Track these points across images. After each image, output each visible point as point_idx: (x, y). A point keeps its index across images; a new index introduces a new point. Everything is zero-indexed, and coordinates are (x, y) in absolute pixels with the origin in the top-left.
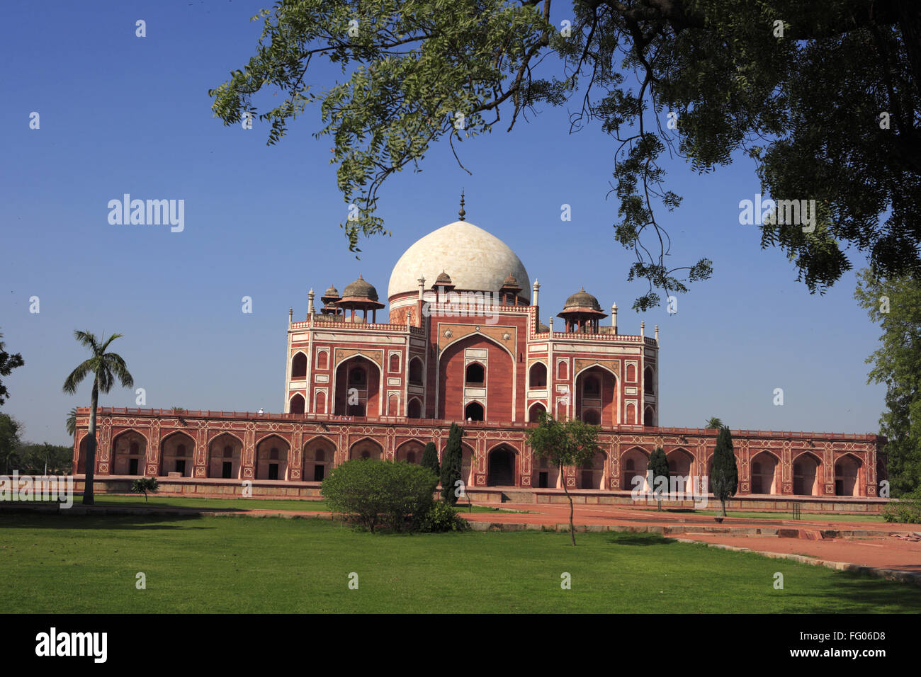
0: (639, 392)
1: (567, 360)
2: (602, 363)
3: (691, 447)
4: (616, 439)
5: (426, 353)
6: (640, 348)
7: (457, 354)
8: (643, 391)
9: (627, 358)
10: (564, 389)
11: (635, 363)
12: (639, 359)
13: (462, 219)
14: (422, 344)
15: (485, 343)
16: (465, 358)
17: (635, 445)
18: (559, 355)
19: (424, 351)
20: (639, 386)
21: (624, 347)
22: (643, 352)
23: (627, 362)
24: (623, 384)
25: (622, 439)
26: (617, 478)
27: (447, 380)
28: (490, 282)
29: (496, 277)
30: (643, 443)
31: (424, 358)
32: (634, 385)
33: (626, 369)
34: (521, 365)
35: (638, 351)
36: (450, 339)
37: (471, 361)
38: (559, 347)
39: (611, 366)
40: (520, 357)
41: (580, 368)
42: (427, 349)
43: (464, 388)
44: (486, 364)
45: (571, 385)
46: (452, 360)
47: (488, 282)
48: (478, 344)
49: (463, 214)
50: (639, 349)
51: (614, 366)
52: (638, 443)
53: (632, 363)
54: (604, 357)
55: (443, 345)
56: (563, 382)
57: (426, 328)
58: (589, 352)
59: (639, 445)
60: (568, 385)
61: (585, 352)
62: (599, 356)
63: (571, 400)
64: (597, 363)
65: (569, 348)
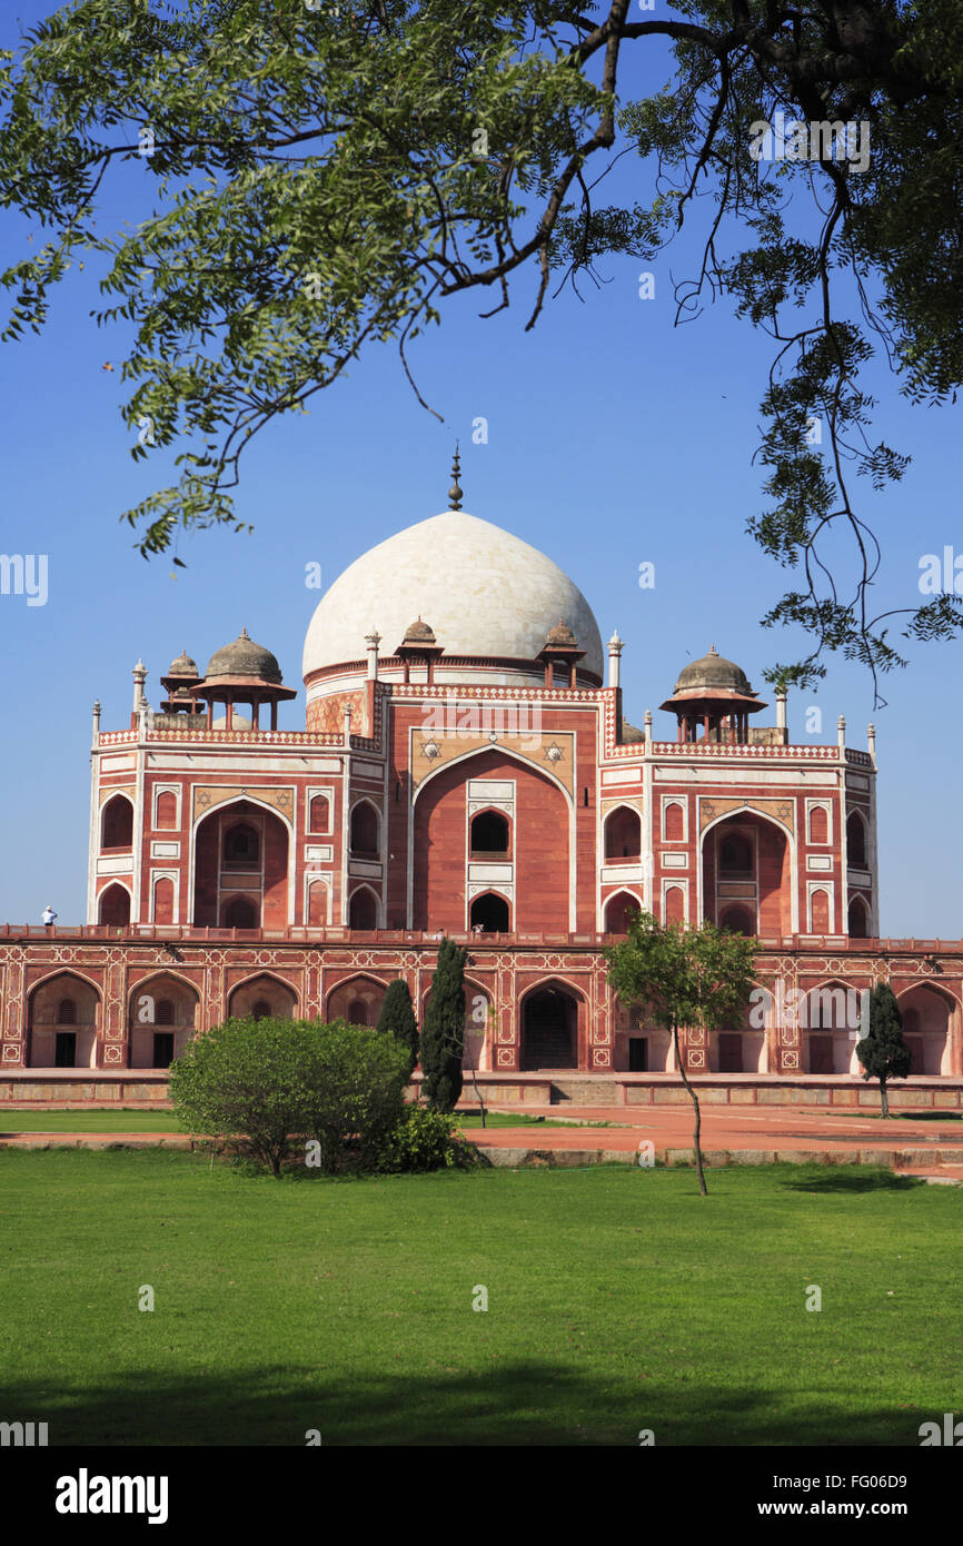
0: (838, 865)
1: (683, 801)
2: (757, 804)
3: (949, 979)
4: (789, 966)
5: (386, 790)
6: (838, 773)
7: (450, 794)
8: (844, 862)
9: (811, 793)
10: (677, 861)
11: (827, 805)
12: (835, 795)
13: (456, 508)
14: (377, 772)
15: (508, 769)
16: (468, 799)
17: (829, 977)
18: (666, 790)
19: (380, 788)
20: (837, 853)
21: (802, 771)
22: (842, 780)
23: (809, 803)
24: (803, 850)
25: (802, 966)
26: (793, 1049)
27: (432, 848)
28: (518, 640)
29: (531, 629)
30: (848, 973)
31: (380, 802)
32: (825, 850)
33: (807, 818)
34: (587, 813)
35: (831, 778)
36: (436, 762)
37: (480, 806)
38: (666, 774)
39: (776, 813)
40: (583, 795)
41: (712, 817)
42: (386, 783)
43: (467, 863)
44: (511, 813)
45: (692, 851)
46: (439, 805)
47: (513, 639)
48: (495, 771)
49: (458, 495)
50: (835, 775)
51: (784, 812)
52: (836, 973)
53: (821, 805)
54: (762, 792)
55: (422, 773)
56: (675, 848)
57: (384, 738)
58: (730, 783)
59: (839, 977)
60: (687, 854)
61: (719, 783)
62: (751, 792)
63: (693, 885)
64: (746, 805)
65: (685, 775)
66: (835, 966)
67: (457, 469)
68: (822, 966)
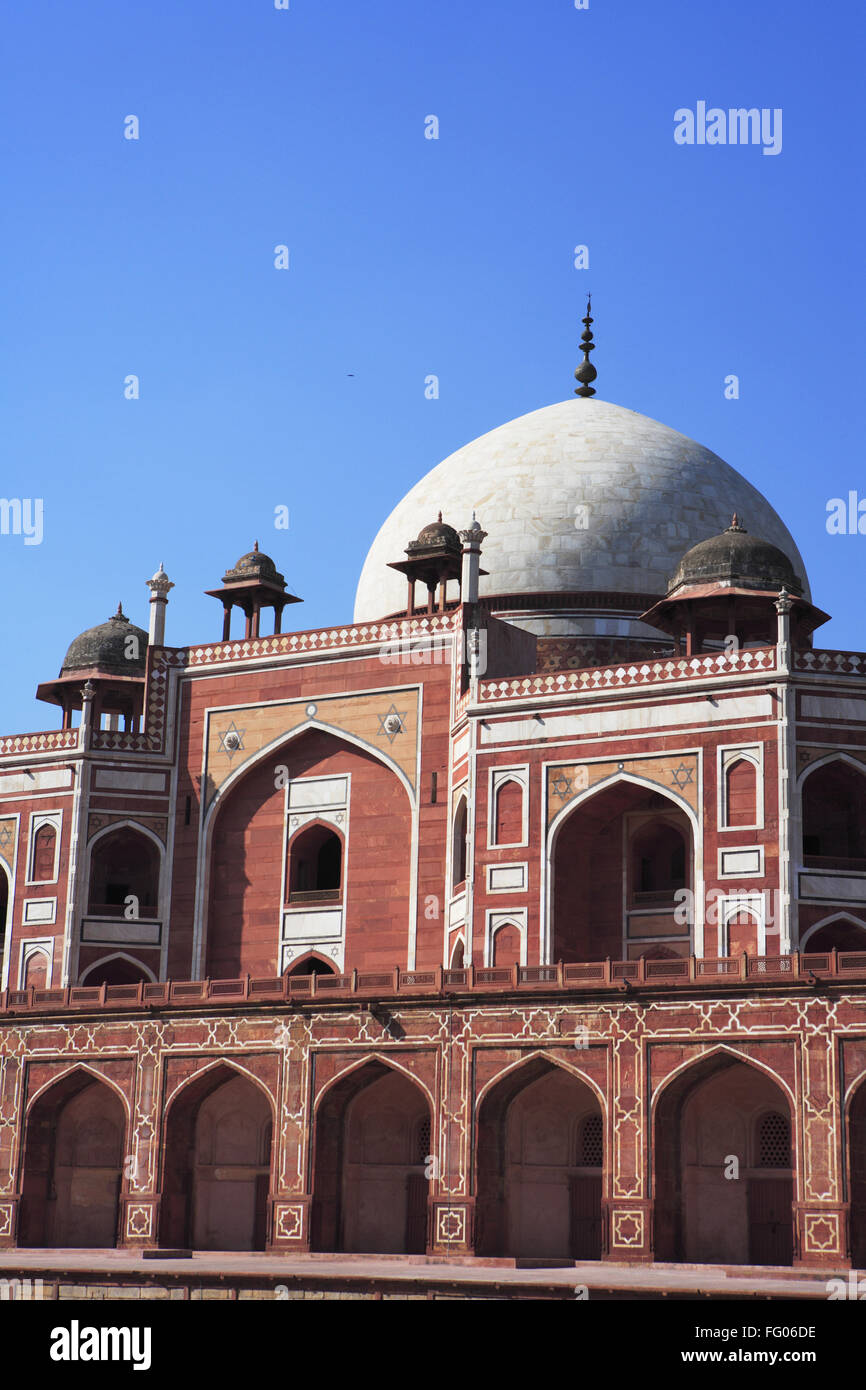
0: (772, 864)
1: (522, 776)
2: (639, 767)
3: (412, 1050)
4: (151, 1038)
5: (172, 809)
6: (773, 693)
7: (264, 807)
8: (784, 857)
9: (727, 737)
10: (509, 879)
11: (755, 755)
12: (768, 737)
13: (587, 393)
14: (156, 782)
15: (342, 757)
16: (287, 811)
17: (214, 1056)
18: (495, 759)
19: (163, 807)
20: (771, 840)
21: (710, 699)
22: (781, 707)
23: (725, 754)
24: (713, 839)
25: (171, 1038)
30: (242, 1046)
31: (160, 828)
32: (751, 838)
33: (720, 782)
35: (762, 705)
36: (238, 756)
37: (304, 820)
38: (499, 732)
39: (669, 777)
40: (430, 784)
41: (566, 798)
42: (173, 799)
44: (344, 827)
45: (534, 861)
46: (250, 825)
48: (322, 764)
49: (588, 374)
50: (768, 698)
51: (682, 776)
52: (223, 1047)
53: (747, 755)
54: (646, 745)
55: (224, 771)
56: (508, 856)
57: (170, 731)
58: (595, 736)
59: (229, 1055)
60: (525, 864)
61: (578, 737)
62: (629, 746)
63: (533, 919)
64: (621, 771)
65: (527, 729)
66: (223, 1033)
67: (588, 336)
68: (200, 1035)
